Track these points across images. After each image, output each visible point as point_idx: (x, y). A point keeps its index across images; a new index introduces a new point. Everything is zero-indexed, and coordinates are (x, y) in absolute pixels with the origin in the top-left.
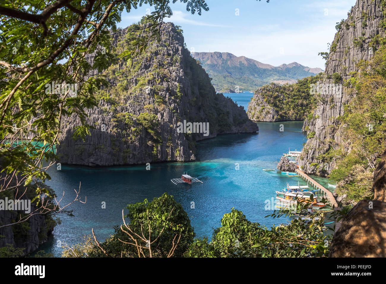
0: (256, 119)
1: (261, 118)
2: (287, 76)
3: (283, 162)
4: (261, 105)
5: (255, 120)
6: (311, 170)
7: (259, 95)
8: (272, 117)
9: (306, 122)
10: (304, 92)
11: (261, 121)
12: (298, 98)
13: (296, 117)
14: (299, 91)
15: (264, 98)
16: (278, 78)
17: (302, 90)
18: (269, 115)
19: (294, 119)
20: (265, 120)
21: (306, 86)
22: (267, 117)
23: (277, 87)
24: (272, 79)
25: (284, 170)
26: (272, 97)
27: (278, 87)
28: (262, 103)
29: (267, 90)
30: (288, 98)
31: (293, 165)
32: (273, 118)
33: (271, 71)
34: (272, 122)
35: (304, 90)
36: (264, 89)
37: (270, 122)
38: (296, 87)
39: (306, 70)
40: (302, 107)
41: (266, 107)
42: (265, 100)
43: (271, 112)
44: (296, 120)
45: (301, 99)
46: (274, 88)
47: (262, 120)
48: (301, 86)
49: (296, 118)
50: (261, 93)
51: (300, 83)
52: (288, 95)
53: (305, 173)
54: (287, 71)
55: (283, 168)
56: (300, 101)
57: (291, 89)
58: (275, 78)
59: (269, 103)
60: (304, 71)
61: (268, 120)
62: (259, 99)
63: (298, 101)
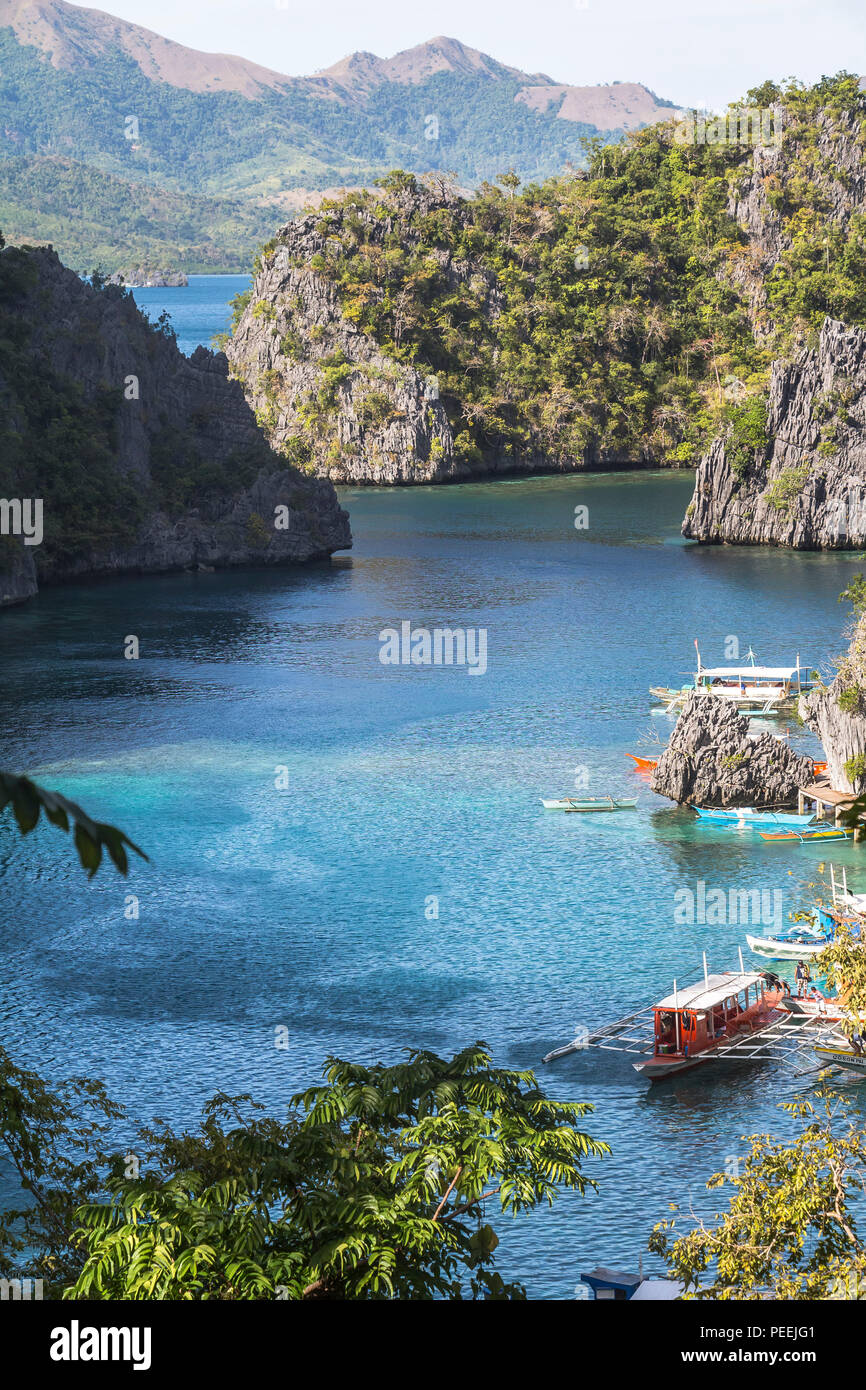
1: (329, 456)
4: (317, 350)
7: (296, 273)
8: (409, 444)
10: (641, 243)
11: (328, 481)
12: (601, 291)
13: (592, 439)
14: (606, 236)
15: (342, 294)
17: (626, 227)
18: (390, 433)
19: (579, 460)
20: (356, 471)
21: (656, 192)
22: (371, 444)
23: (432, 208)
26: (400, 286)
27: (444, 205)
28: (325, 336)
30: (529, 291)
32: (422, 449)
34: (411, 483)
35: (644, 226)
36: (338, 223)
37: (399, 482)
40: (635, 364)
41: (360, 365)
42: (351, 309)
43: (405, 404)
44: (593, 465)
45: (628, 295)
46: (410, 217)
47: (335, 474)
48: (618, 193)
49: (590, 451)
50: (310, 259)
51: (608, 172)
52: (527, 267)
56: (620, 316)
57: (545, 219)
59: (379, 337)
61: (380, 468)
62: (302, 306)
63: (599, 312)
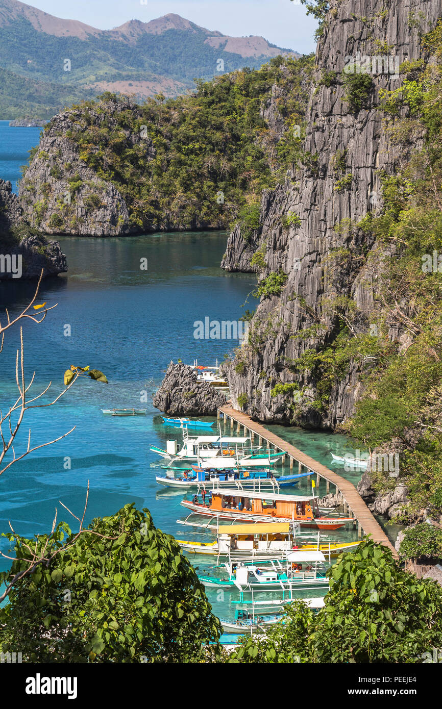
0: (50, 226)
1: (72, 223)
2: (146, 65)
3: (176, 384)
4: (68, 175)
5: (48, 230)
6: (274, 408)
7: (59, 139)
8: (108, 218)
9: (235, 236)
10: (219, 128)
11: (70, 235)
12: (201, 149)
13: (195, 216)
14: (203, 124)
15: (78, 150)
16: (114, 71)
17: (214, 119)
18: (100, 213)
19: (188, 226)
20: (83, 230)
21: (227, 104)
22: (90, 219)
23: (123, 109)
24: (93, 78)
25: (180, 413)
26: (106, 145)
27: (129, 108)
28: (70, 168)
29: (88, 121)
30: (167, 149)
31: (209, 393)
32: (114, 222)
33: (85, 45)
34: (109, 236)
35: (221, 119)
36: (79, 116)
37: (103, 236)
38: (190, 108)
39: (215, 43)
40: (215, 182)
41: (86, 181)
42: (84, 156)
43: (106, 201)
44: (194, 229)
45: (213, 150)
46: (113, 114)
47: (73, 231)
48: (210, 103)
49: (193, 223)
50: (65, 133)
51: (206, 94)
52: (166, 137)
53: (255, 419)
54: (146, 47)
55: (175, 406)
56: (210, 160)
57: (175, 115)
58: (101, 73)
59: (95, 169)
60: (208, 48)
61: (94, 229)
62: (60, 155)
63: (199, 159)
